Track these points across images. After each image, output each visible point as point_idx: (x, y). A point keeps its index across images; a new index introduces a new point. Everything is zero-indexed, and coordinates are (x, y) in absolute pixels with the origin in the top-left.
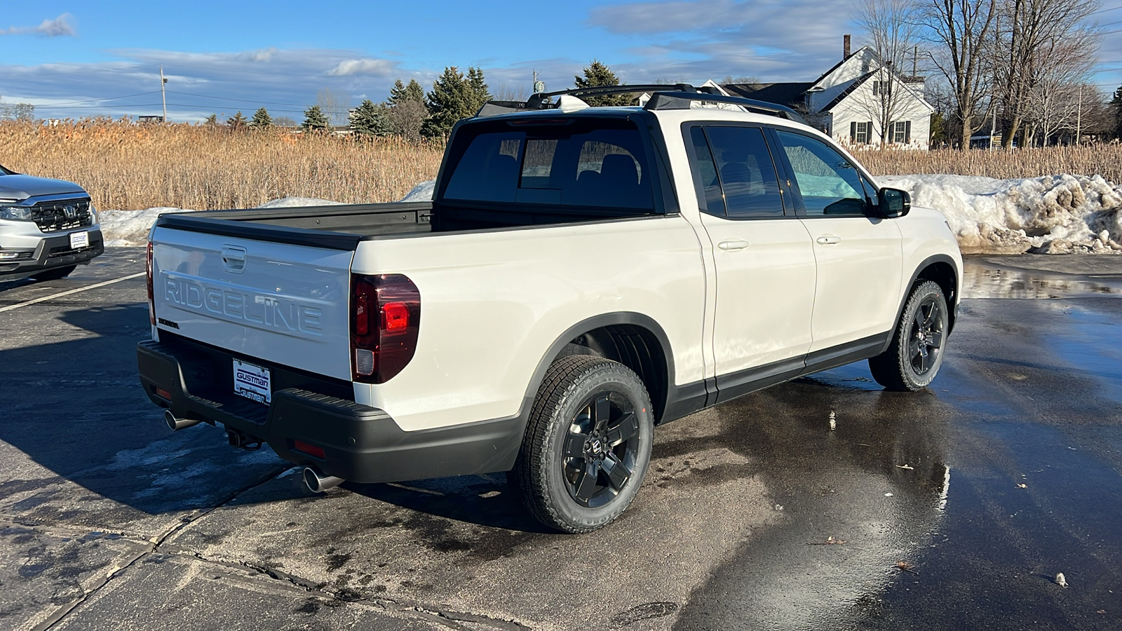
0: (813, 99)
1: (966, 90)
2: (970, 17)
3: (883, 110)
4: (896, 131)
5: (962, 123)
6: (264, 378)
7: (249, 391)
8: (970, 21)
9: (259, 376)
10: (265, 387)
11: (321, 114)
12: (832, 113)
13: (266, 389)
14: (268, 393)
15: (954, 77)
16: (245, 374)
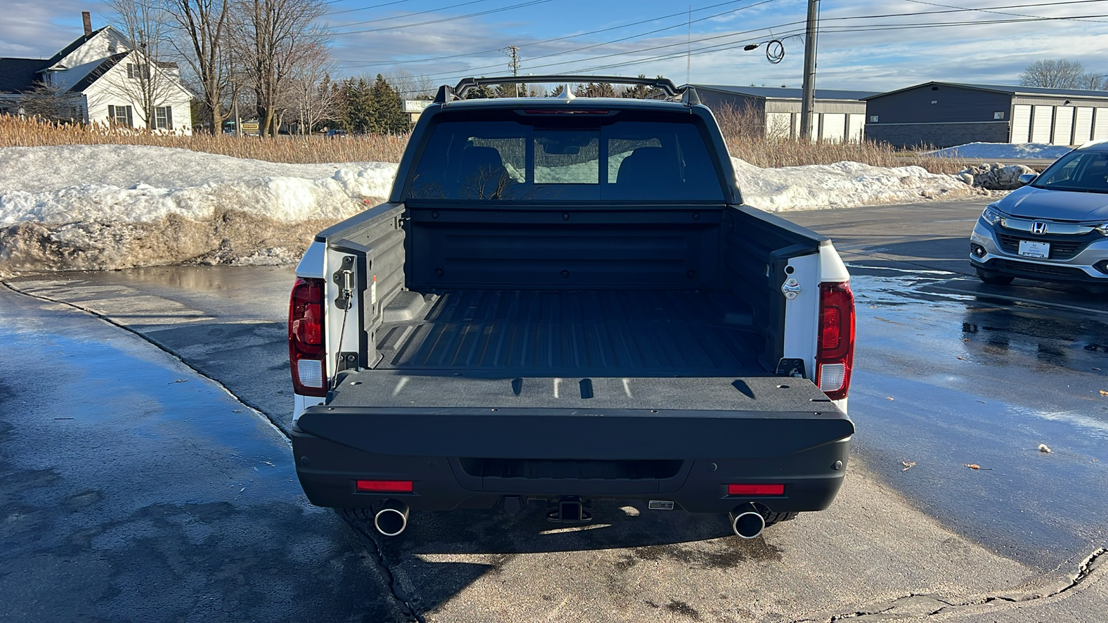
0: (55, 77)
1: (212, 78)
3: (144, 94)
5: (212, 110)
8: (206, 10)
12: (86, 95)
15: (198, 64)
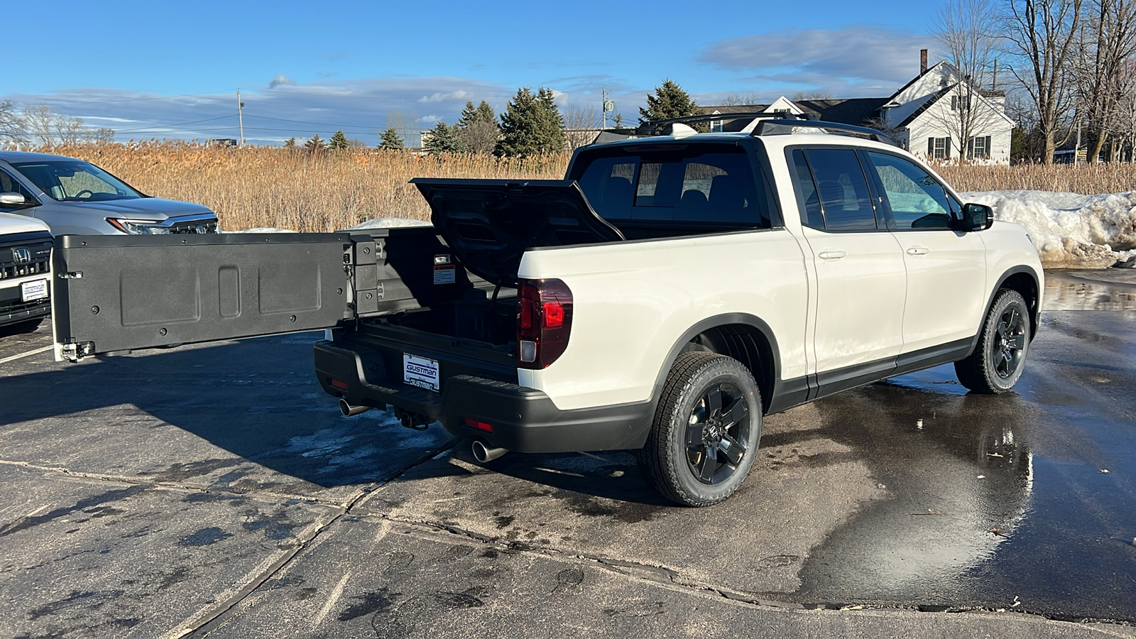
0: (889, 115)
1: (1049, 104)
2: (1053, 29)
3: (962, 125)
4: (976, 146)
5: (1044, 137)
6: (433, 368)
7: (418, 380)
8: (1053, 32)
9: (428, 367)
10: (434, 376)
11: (396, 136)
12: (909, 129)
13: (434, 378)
14: (436, 381)
15: (1036, 90)
16: (415, 366)
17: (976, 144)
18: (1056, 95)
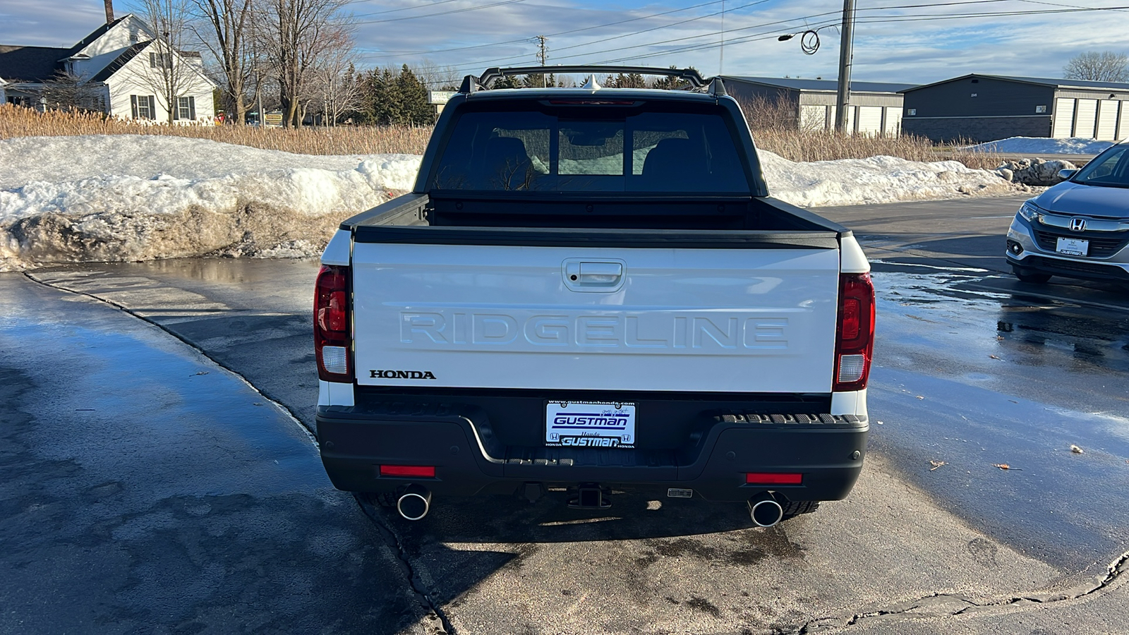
0: (79, 68)
3: (167, 84)
12: (108, 85)
15: (221, 53)
17: (180, 104)
18: (240, 60)
